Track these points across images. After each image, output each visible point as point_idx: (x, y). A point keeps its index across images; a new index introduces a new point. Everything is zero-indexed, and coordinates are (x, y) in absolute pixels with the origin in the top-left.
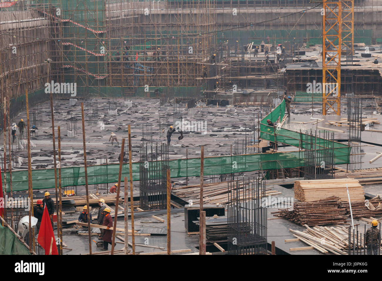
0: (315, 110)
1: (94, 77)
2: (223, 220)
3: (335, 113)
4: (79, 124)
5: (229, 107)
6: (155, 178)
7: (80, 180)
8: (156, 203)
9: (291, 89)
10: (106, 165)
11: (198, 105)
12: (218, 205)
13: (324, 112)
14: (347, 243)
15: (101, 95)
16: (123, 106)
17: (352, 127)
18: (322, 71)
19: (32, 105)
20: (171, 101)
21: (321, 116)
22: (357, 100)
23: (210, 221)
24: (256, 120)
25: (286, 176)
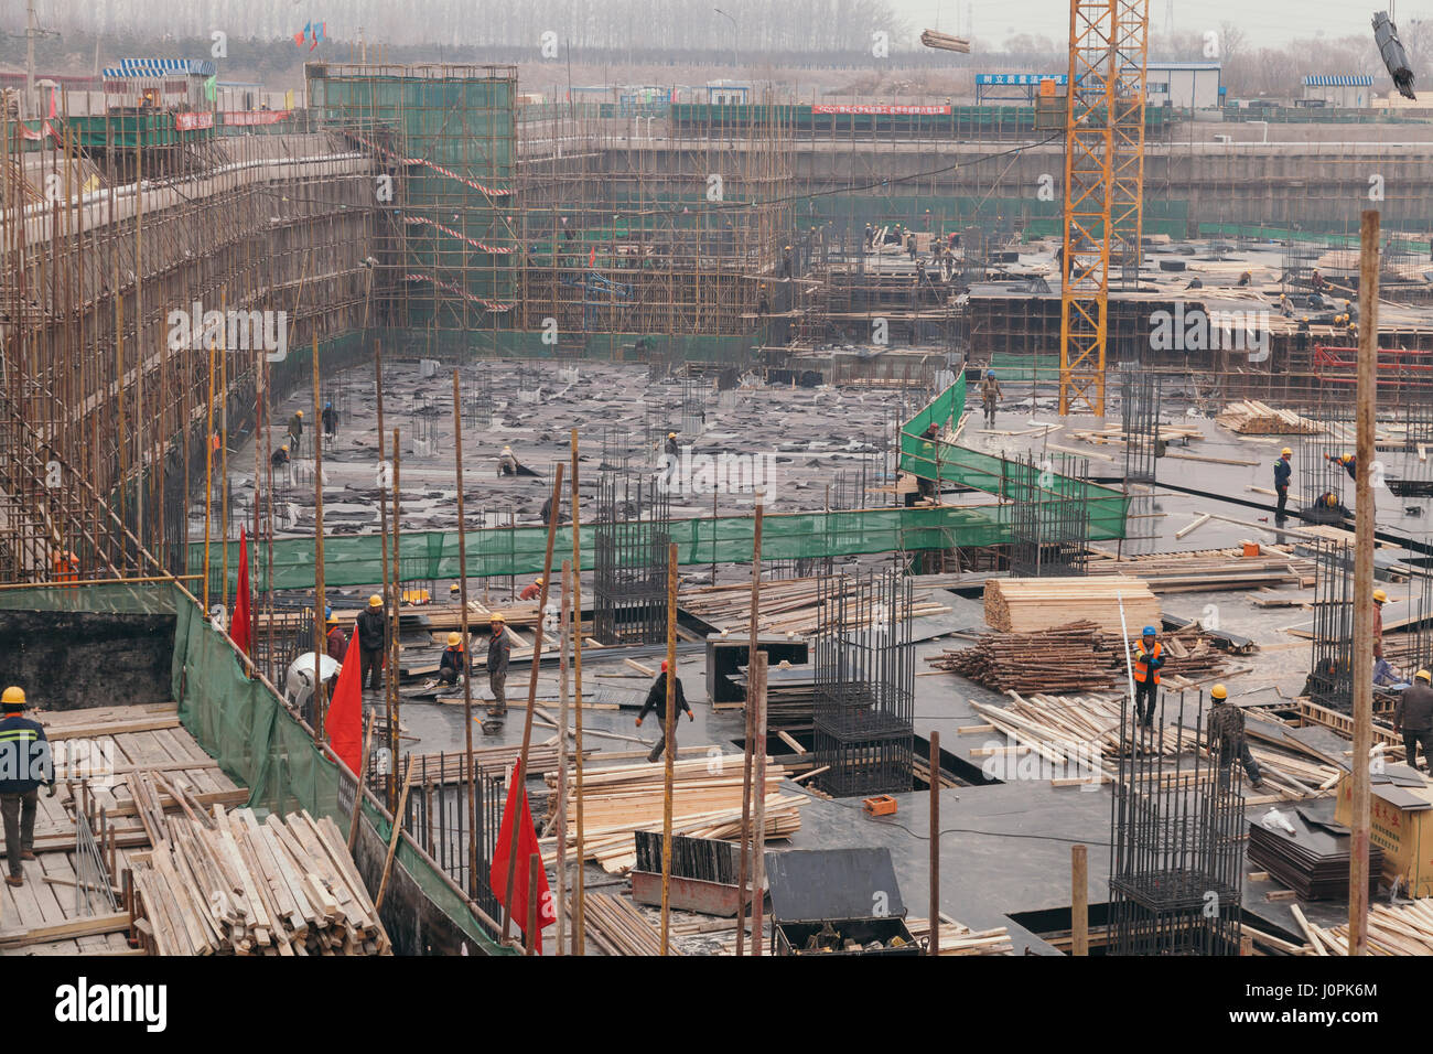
0: (1040, 401)
1: (482, 308)
2: (805, 672)
3: (1089, 409)
4: (446, 425)
5: (824, 389)
6: (633, 564)
7: (443, 565)
8: (634, 628)
9: (979, 346)
10: (513, 529)
11: (745, 383)
12: (793, 635)
13: (1063, 407)
14: (1116, 739)
15: (500, 353)
16: (556, 382)
17: (1133, 447)
18: (1059, 302)
19: (326, 373)
20: (677, 371)
21: (1055, 417)
22: (1150, 378)
23: (779, 674)
24: (892, 424)
25: (963, 567)
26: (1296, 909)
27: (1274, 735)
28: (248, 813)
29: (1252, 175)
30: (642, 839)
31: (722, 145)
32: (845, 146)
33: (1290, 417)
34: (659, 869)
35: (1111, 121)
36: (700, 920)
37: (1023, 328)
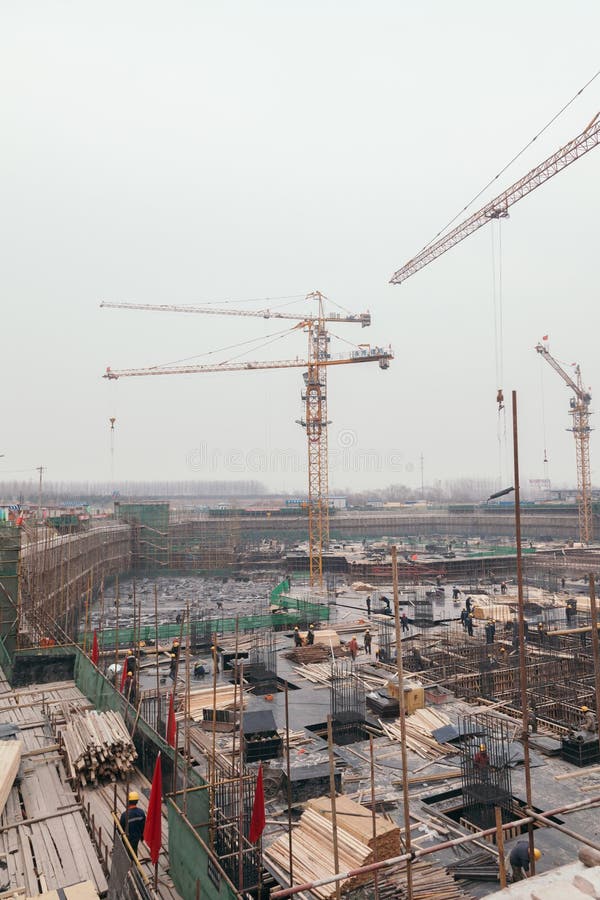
0: (306, 584)
1: (160, 564)
2: (249, 661)
3: (319, 585)
4: (151, 596)
5: (250, 582)
8: (201, 651)
9: (289, 570)
11: (229, 581)
12: (245, 650)
13: (312, 585)
14: (331, 675)
15: (165, 576)
16: (180, 583)
17: (330, 595)
18: (309, 558)
20: (212, 579)
21: (310, 588)
22: (333, 577)
23: (241, 661)
24: (268, 591)
26: (380, 720)
27: (370, 671)
28: (95, 712)
29: (355, 524)
30: (205, 711)
31: (223, 520)
32: (254, 519)
33: (368, 585)
35: (320, 512)
36: (221, 734)
37: (301, 565)
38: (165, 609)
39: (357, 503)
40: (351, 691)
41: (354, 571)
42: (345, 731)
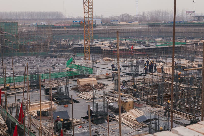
0: (82, 59)
1: (15, 50)
2: (56, 91)
3: (88, 59)
4: (11, 64)
5: (57, 58)
6: (35, 80)
7: (11, 81)
8: (36, 87)
9: (75, 52)
10: (20, 76)
11: (48, 58)
12: (55, 87)
13: (85, 59)
14: (93, 96)
15: (17, 55)
16: (24, 59)
17: (93, 63)
18: (84, 47)
20: (39, 57)
21: (84, 60)
22: (95, 55)
23: (53, 91)
24: (65, 62)
25: (74, 78)
26: (114, 114)
27: (111, 95)
29: (105, 32)
30: (38, 112)
31: (43, 30)
32: (58, 29)
33: (111, 59)
34: (40, 115)
35: (89, 26)
36: (45, 121)
37: (80, 50)
38: (18, 70)
39: (106, 22)
40: (102, 103)
41: (104, 53)
42: (99, 119)
